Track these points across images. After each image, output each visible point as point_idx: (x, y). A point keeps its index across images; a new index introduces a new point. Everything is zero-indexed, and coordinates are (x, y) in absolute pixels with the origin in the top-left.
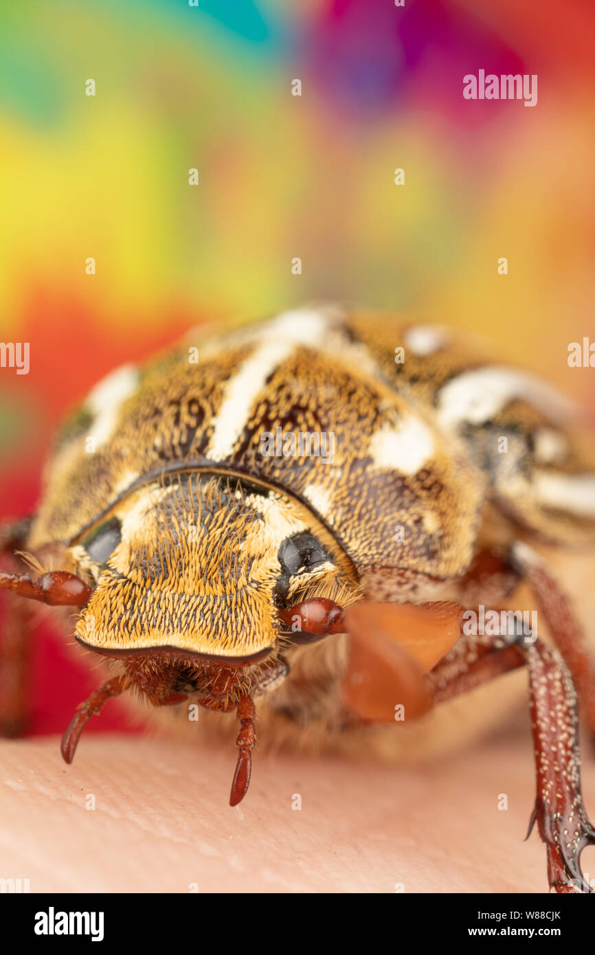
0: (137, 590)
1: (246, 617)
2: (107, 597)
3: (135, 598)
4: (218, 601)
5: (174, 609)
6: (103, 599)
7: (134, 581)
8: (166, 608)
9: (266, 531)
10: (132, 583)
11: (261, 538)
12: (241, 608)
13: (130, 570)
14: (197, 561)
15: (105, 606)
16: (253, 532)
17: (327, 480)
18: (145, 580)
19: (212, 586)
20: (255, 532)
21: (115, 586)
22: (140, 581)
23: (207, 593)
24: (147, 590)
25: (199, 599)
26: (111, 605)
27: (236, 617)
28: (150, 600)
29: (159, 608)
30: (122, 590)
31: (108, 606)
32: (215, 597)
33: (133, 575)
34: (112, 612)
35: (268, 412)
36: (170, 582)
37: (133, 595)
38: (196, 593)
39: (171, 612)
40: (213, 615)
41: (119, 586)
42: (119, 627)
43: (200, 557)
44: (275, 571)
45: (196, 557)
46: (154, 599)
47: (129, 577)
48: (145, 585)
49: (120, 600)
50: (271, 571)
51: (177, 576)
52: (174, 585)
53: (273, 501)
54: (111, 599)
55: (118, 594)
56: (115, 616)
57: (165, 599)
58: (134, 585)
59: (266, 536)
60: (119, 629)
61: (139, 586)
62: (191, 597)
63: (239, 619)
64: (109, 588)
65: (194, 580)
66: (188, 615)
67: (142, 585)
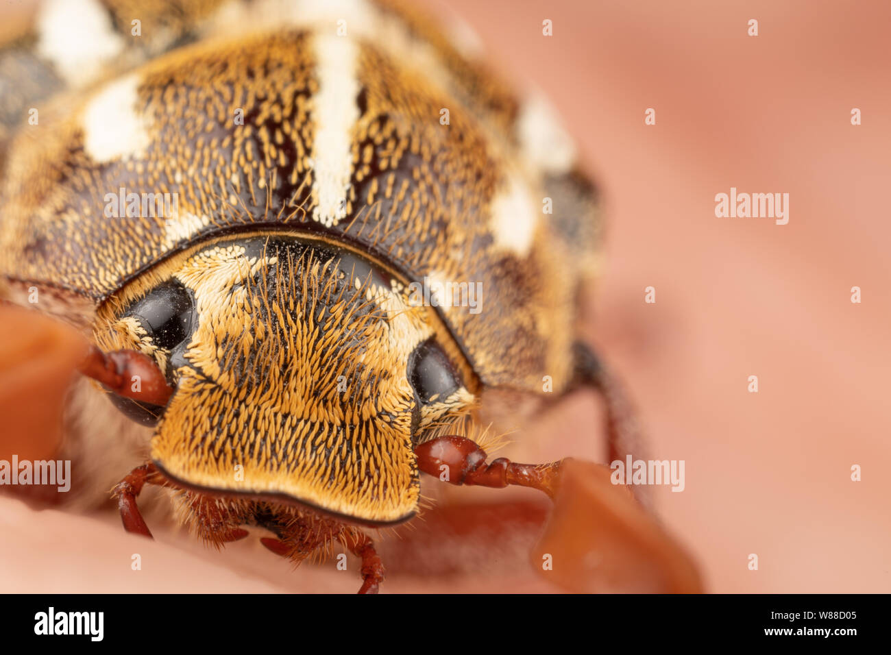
0: (227, 401)
1: (372, 459)
2: (190, 406)
3: (224, 412)
4: (335, 432)
5: (277, 435)
6: (185, 409)
7: (225, 388)
8: (266, 432)
9: (391, 338)
10: (222, 391)
11: (386, 348)
12: (365, 445)
13: (220, 374)
14: (309, 372)
15: (187, 418)
16: (376, 337)
17: (448, 264)
18: (240, 390)
19: (327, 409)
20: (378, 338)
21: (201, 392)
22: (233, 390)
23: (321, 419)
24: (240, 403)
25: (309, 424)
26: (195, 417)
27: (359, 457)
28: (244, 416)
29: (257, 431)
30: (209, 399)
31: (191, 419)
32: (331, 425)
33: (223, 379)
34: (194, 429)
35: (376, 158)
36: (272, 395)
37: (222, 407)
38: (306, 416)
39: (273, 438)
40: (329, 451)
41: (206, 394)
42: (203, 449)
43: (312, 367)
44: (409, 399)
45: (307, 366)
46: (250, 417)
47: (219, 382)
48: (237, 396)
49: (205, 412)
50: (404, 398)
51: (281, 389)
52: (276, 401)
53: (396, 294)
54: (195, 409)
55: (203, 404)
56: (199, 434)
57: (264, 418)
58: (225, 393)
59: (392, 346)
60: (203, 453)
61: (230, 394)
62: (299, 420)
63: (364, 460)
64: (193, 395)
65: (303, 397)
66: (295, 446)
67: (234, 395)
